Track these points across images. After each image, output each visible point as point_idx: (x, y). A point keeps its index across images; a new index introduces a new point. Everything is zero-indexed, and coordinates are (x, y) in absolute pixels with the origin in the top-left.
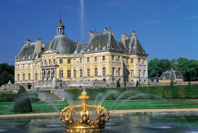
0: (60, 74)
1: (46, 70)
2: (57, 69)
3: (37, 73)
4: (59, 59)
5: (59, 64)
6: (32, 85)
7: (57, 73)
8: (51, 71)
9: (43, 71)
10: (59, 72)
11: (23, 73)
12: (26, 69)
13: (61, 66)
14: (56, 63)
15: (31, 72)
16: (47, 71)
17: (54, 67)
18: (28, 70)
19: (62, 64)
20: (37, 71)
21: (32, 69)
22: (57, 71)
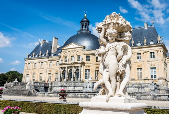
0: (86, 74)
1: (67, 68)
2: (82, 68)
3: (51, 72)
4: (85, 56)
5: (85, 61)
6: (50, 85)
7: (82, 73)
8: (74, 70)
9: (62, 70)
10: (84, 71)
11: (34, 72)
12: (38, 69)
13: (88, 65)
14: (82, 60)
15: (43, 71)
16: (67, 70)
17: (80, 65)
18: (39, 69)
19: (89, 62)
20: (50, 71)
21: (45, 68)
22: (82, 70)
